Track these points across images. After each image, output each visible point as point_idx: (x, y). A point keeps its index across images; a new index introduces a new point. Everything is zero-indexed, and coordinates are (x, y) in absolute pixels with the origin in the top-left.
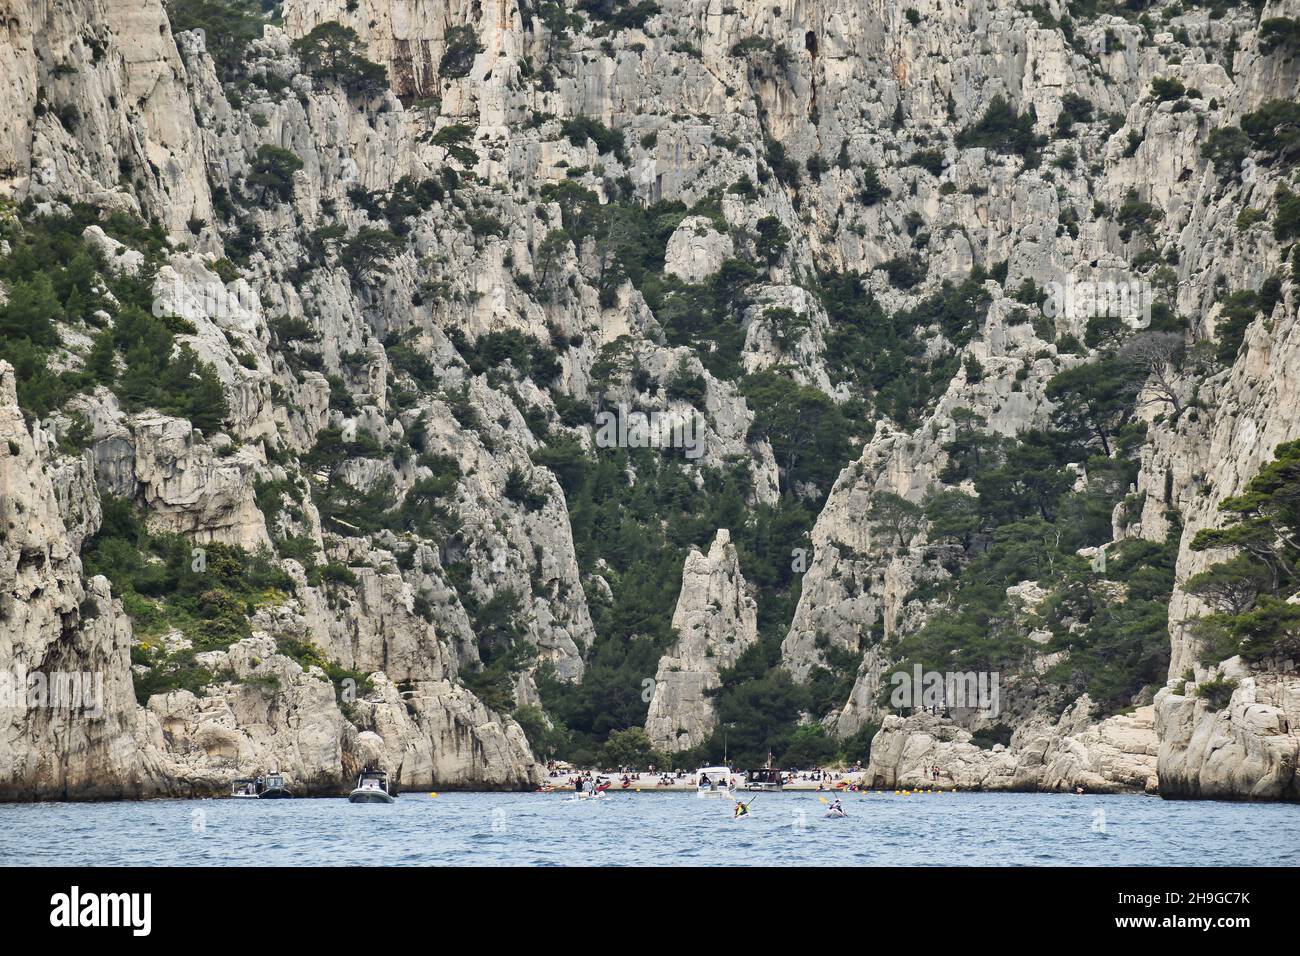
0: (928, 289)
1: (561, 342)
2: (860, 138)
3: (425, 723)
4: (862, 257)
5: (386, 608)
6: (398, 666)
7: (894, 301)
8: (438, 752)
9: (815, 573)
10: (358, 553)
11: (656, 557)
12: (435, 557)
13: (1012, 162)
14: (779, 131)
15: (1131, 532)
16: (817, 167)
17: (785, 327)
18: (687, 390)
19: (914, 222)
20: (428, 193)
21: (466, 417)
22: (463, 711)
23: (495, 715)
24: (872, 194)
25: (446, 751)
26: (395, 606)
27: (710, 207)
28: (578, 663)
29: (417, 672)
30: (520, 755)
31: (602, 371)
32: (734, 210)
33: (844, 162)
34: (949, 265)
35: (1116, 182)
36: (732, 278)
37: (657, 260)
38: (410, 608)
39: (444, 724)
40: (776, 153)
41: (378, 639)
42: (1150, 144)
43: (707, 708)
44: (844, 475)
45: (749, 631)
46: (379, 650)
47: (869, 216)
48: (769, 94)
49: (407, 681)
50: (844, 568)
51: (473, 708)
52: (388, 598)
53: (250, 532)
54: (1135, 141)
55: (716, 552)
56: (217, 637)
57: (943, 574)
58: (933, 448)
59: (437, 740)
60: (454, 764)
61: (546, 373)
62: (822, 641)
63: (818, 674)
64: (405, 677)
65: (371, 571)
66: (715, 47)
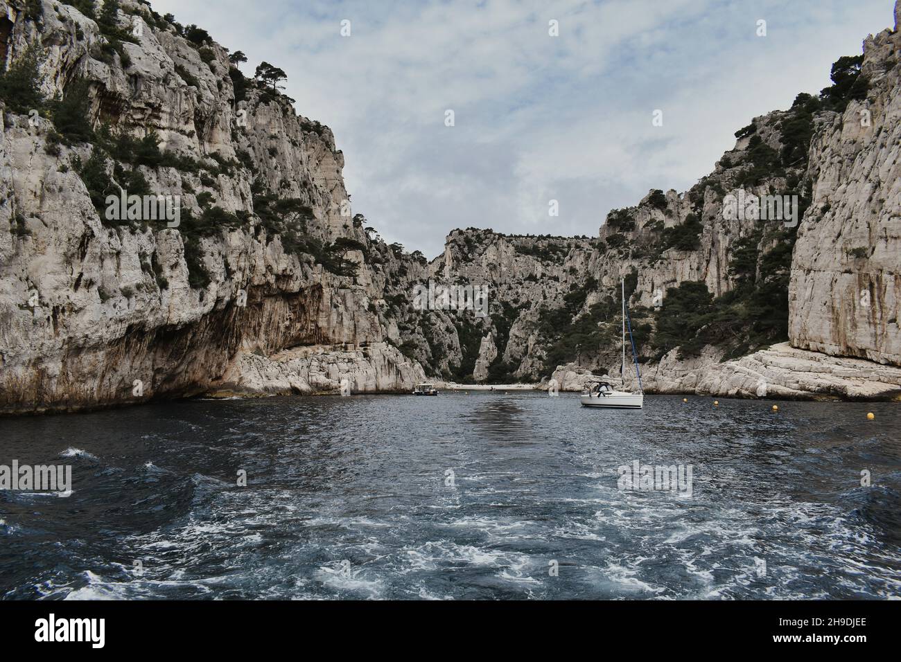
0: (520, 304)
2: (508, 279)
3: (373, 361)
4: (509, 299)
5: (355, 308)
6: (362, 335)
7: (514, 306)
8: (379, 375)
9: (510, 341)
10: (344, 283)
11: (475, 345)
12: (421, 330)
13: (533, 283)
14: (495, 279)
15: (637, 304)
16: (501, 284)
19: (517, 293)
22: (392, 356)
23: (408, 359)
24: (510, 288)
25: (383, 375)
26: (359, 307)
28: (460, 363)
29: (370, 338)
30: (419, 377)
33: (505, 283)
34: (523, 300)
35: (568, 265)
38: (366, 308)
39: (382, 362)
40: (494, 282)
41: (352, 322)
42: (575, 257)
43: (487, 371)
44: (516, 320)
45: (496, 354)
46: (352, 327)
47: (510, 292)
48: (493, 273)
49: (366, 342)
50: (516, 340)
51: (397, 355)
52: (356, 303)
54: (571, 257)
55: (488, 337)
57: (543, 338)
58: (536, 314)
59: (379, 369)
60: (387, 381)
62: (512, 356)
63: (511, 363)
64: (364, 340)
65: (349, 291)
66: (484, 265)
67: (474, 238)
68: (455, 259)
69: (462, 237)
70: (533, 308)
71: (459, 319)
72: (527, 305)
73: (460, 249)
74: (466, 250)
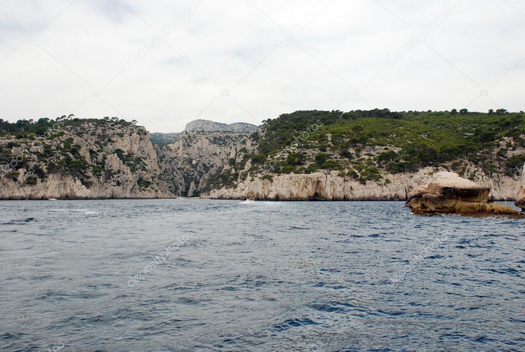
0: (210, 165)
1: (184, 168)
2: (206, 154)
4: (206, 163)
7: (208, 165)
14: (200, 154)
16: (203, 156)
17: (200, 167)
18: (193, 171)
19: (209, 160)
20: (175, 158)
21: (177, 173)
24: (207, 158)
27: (196, 159)
31: (187, 170)
32: (197, 159)
33: (205, 156)
34: (211, 163)
36: (197, 164)
37: (192, 162)
40: (200, 156)
43: (192, 193)
44: (202, 177)
45: (195, 188)
47: (206, 160)
48: (200, 151)
50: (202, 184)
53: (151, 180)
55: (194, 182)
56: (146, 187)
57: (207, 184)
58: (208, 175)
61: (183, 170)
66: (196, 148)
67: (192, 136)
68: (184, 145)
69: (187, 135)
70: (215, 168)
71: (185, 173)
72: (212, 166)
73: (186, 141)
74: (189, 141)
